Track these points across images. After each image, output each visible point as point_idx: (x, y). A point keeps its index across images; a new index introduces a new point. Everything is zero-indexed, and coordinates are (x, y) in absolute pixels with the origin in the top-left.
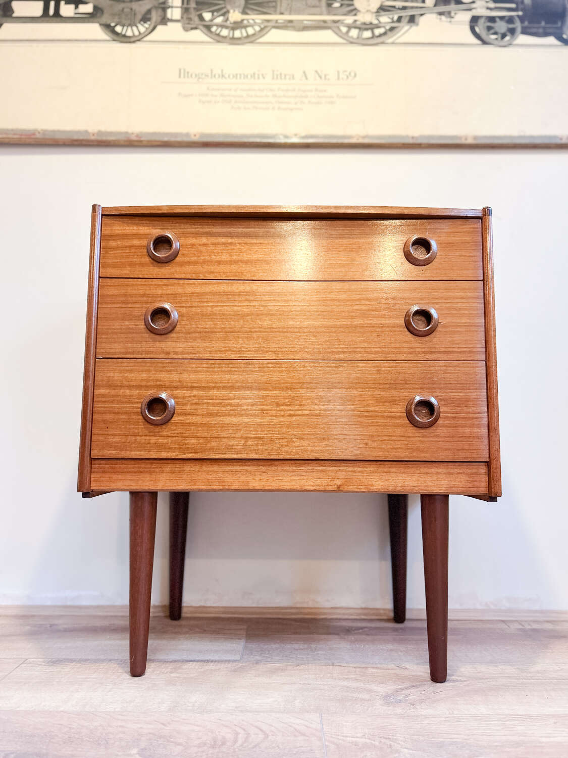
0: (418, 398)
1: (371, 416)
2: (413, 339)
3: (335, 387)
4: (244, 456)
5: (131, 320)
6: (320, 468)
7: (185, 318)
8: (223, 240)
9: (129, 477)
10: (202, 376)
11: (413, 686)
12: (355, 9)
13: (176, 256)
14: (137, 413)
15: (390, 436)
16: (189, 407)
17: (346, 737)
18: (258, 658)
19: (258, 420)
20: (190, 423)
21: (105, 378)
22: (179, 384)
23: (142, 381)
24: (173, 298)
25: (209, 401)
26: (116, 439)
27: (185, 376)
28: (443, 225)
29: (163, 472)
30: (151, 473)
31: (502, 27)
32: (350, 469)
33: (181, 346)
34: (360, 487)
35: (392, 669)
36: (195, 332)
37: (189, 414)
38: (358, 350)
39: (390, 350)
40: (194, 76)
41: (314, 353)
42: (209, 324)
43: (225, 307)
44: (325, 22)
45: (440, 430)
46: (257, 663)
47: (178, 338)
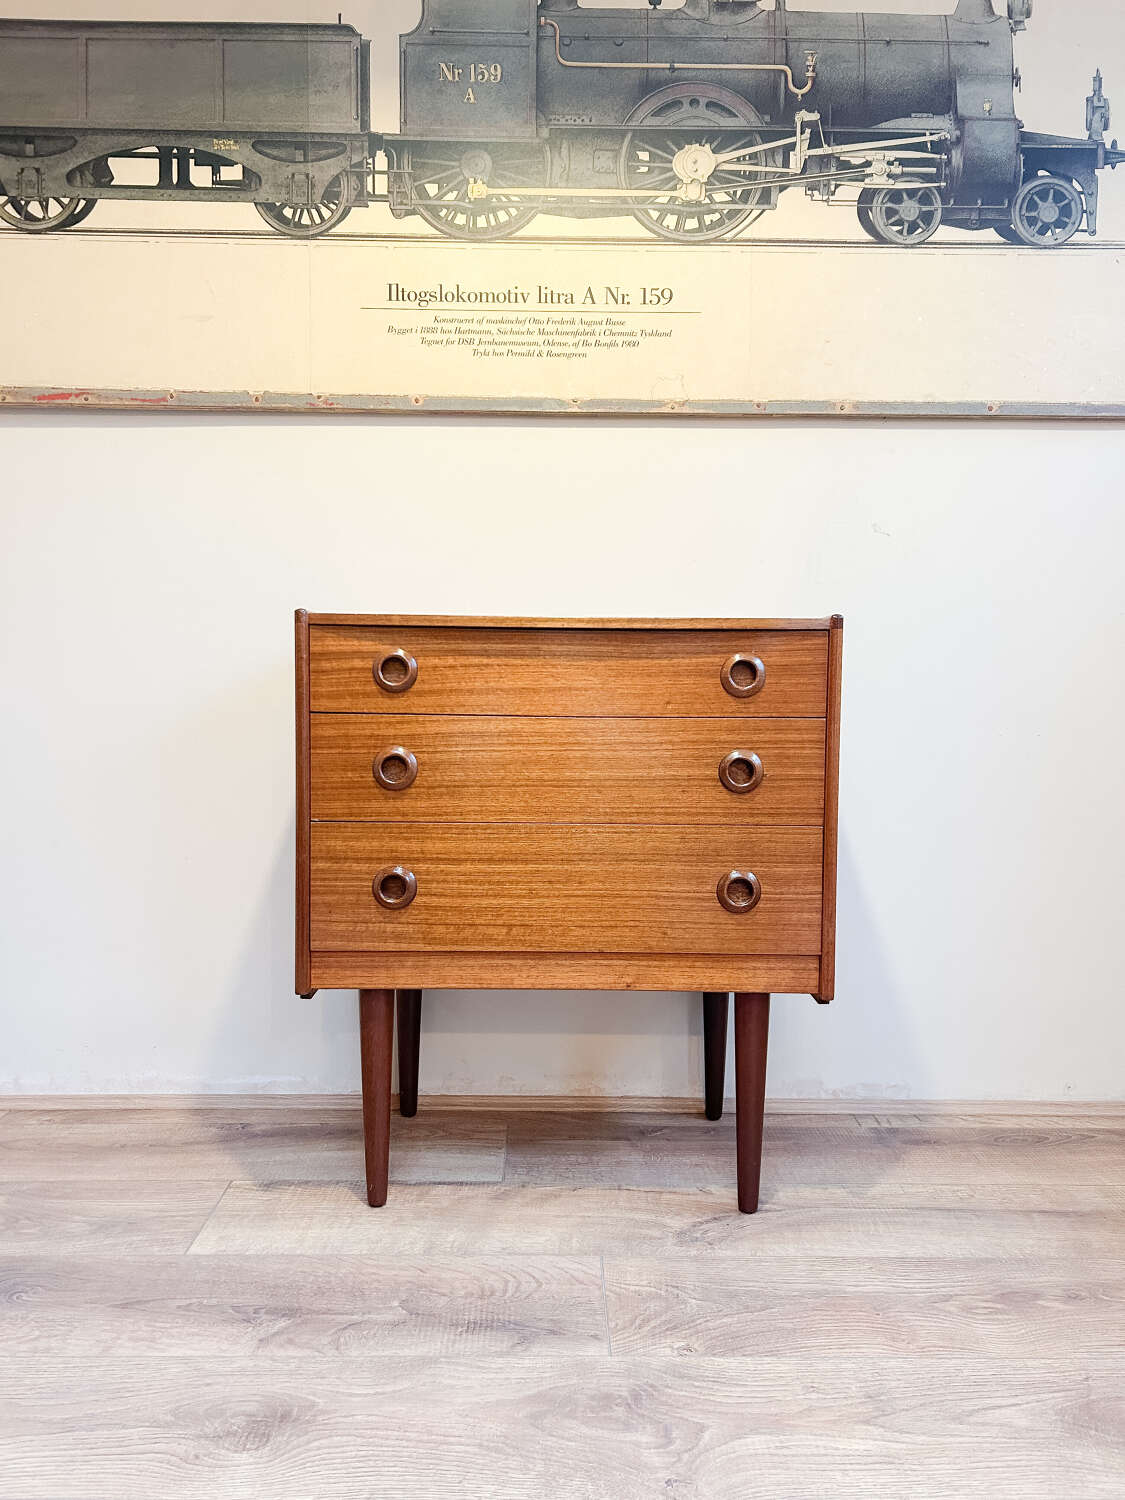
0: (735, 875)
1: (672, 898)
2: (728, 797)
3: (626, 860)
4: (507, 949)
5: (356, 770)
6: (605, 962)
7: (426, 768)
8: (476, 660)
9: (359, 973)
10: (451, 845)
11: (715, 1219)
12: (674, 177)
13: (413, 684)
14: (367, 893)
15: (695, 923)
16: (434, 885)
17: (629, 1285)
18: (525, 1178)
19: (525, 902)
20: (436, 906)
21: (323, 848)
22: (420, 855)
23: (372, 852)
24: (410, 741)
25: (461, 878)
26: (342, 927)
27: (429, 846)
28: (776, 643)
29: (403, 967)
30: (388, 968)
31: (910, 209)
32: (644, 963)
33: (422, 805)
34: (656, 985)
35: (693, 1195)
36: (439, 787)
37: (434, 895)
38: (657, 811)
39: (699, 810)
40: (412, 296)
41: (599, 814)
42: (459, 775)
43: (480, 753)
44: (624, 200)
45: (759, 916)
46: (523, 1186)
47: (418, 794)
